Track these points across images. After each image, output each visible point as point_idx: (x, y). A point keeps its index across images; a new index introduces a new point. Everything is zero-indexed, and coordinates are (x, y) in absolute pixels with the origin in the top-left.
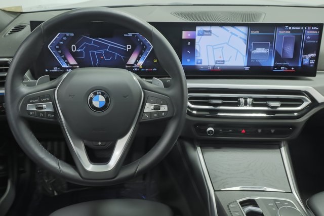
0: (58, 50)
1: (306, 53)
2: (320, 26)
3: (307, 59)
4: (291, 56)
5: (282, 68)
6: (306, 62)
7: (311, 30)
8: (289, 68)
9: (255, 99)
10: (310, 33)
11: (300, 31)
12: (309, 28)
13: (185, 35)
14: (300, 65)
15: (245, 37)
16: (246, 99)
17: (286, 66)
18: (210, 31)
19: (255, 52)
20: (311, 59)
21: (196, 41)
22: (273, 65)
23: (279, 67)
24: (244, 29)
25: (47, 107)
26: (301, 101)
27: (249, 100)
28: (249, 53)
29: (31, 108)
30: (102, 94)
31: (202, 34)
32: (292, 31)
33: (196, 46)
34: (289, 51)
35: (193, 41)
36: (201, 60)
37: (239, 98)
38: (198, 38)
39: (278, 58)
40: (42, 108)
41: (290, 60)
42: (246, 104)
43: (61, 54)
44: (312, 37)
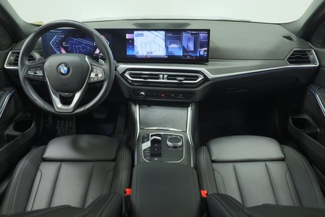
0: (55, 45)
1: (201, 47)
2: (208, 31)
3: (202, 52)
4: (192, 49)
5: (188, 57)
6: (202, 53)
7: (203, 33)
8: (192, 57)
9: (169, 75)
10: (202, 35)
11: (196, 34)
12: (202, 32)
13: (128, 36)
14: (198, 55)
15: (164, 38)
16: (163, 75)
17: (190, 56)
18: (142, 34)
19: (170, 46)
20: (204, 51)
21: (135, 40)
22: (182, 55)
23: (186, 56)
24: (163, 33)
25: (40, 73)
26: (197, 77)
27: (165, 76)
28: (167, 47)
29: (31, 73)
30: (66, 66)
31: (137, 36)
32: (192, 34)
33: (135, 43)
34: (191, 47)
35: (133, 40)
36: (138, 52)
37: (160, 74)
38: (135, 39)
39: (184, 50)
40: (36, 73)
41: (191, 51)
42: (163, 78)
43: (57, 48)
44: (204, 38)
